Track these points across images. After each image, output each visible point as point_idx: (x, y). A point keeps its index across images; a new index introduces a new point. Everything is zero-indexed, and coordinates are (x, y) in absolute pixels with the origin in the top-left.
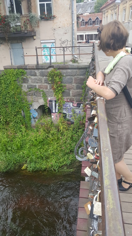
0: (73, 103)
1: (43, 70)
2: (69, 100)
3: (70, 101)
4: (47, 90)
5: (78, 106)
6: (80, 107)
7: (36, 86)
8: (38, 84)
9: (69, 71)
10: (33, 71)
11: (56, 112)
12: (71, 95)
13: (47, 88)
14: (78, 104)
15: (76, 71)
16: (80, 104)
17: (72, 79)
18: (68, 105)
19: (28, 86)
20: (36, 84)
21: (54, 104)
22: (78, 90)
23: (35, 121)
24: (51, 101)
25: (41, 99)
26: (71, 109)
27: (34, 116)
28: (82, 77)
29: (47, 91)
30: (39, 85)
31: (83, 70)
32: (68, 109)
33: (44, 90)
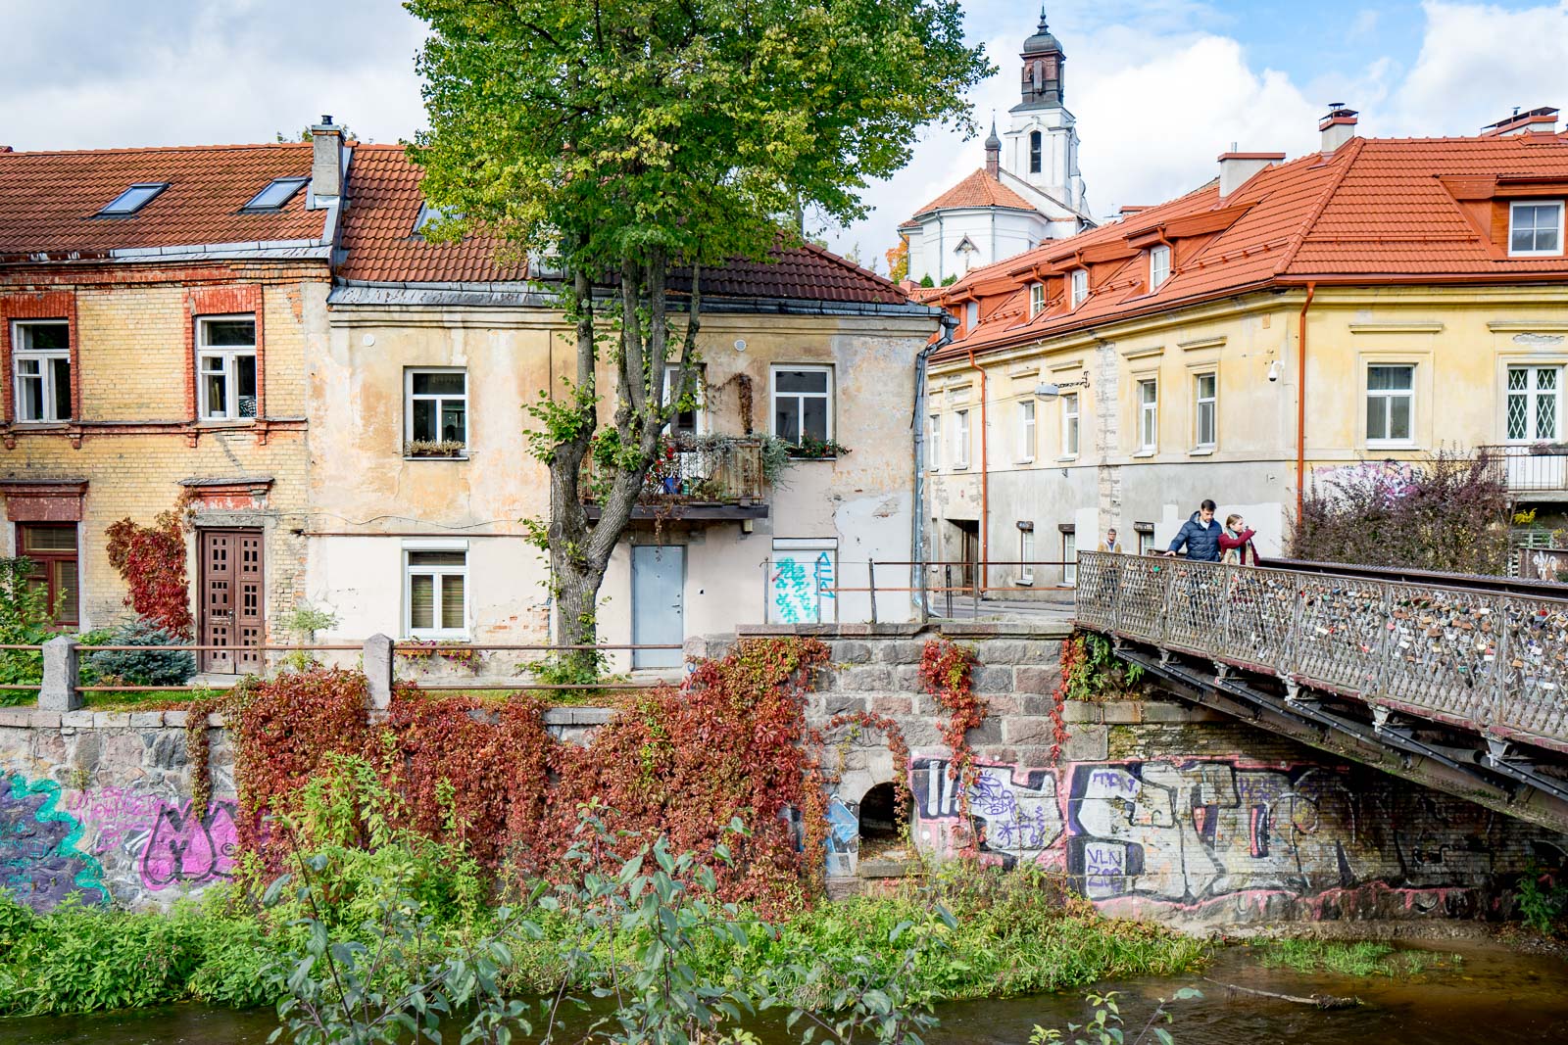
0: (1013, 772)
1: (898, 642)
2: (997, 758)
3: (1001, 764)
4: (910, 718)
5: (1035, 780)
6: (1039, 788)
7: (862, 701)
8: (874, 694)
9: (999, 643)
10: (857, 643)
11: (940, 814)
12: (1005, 736)
13: (909, 710)
14: (1032, 775)
15: (1025, 648)
16: (1041, 775)
17: (1010, 677)
18: (992, 782)
19: (829, 703)
20: (866, 695)
21: (934, 774)
22: (1033, 718)
23: (844, 862)
24: (922, 765)
25: (880, 755)
26: (1003, 797)
27: (840, 835)
28: (1044, 667)
29: (907, 723)
30: (876, 701)
31: (1047, 643)
32: (993, 798)
33: (899, 718)
